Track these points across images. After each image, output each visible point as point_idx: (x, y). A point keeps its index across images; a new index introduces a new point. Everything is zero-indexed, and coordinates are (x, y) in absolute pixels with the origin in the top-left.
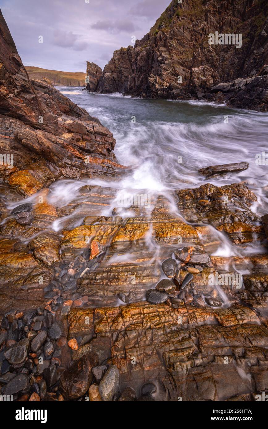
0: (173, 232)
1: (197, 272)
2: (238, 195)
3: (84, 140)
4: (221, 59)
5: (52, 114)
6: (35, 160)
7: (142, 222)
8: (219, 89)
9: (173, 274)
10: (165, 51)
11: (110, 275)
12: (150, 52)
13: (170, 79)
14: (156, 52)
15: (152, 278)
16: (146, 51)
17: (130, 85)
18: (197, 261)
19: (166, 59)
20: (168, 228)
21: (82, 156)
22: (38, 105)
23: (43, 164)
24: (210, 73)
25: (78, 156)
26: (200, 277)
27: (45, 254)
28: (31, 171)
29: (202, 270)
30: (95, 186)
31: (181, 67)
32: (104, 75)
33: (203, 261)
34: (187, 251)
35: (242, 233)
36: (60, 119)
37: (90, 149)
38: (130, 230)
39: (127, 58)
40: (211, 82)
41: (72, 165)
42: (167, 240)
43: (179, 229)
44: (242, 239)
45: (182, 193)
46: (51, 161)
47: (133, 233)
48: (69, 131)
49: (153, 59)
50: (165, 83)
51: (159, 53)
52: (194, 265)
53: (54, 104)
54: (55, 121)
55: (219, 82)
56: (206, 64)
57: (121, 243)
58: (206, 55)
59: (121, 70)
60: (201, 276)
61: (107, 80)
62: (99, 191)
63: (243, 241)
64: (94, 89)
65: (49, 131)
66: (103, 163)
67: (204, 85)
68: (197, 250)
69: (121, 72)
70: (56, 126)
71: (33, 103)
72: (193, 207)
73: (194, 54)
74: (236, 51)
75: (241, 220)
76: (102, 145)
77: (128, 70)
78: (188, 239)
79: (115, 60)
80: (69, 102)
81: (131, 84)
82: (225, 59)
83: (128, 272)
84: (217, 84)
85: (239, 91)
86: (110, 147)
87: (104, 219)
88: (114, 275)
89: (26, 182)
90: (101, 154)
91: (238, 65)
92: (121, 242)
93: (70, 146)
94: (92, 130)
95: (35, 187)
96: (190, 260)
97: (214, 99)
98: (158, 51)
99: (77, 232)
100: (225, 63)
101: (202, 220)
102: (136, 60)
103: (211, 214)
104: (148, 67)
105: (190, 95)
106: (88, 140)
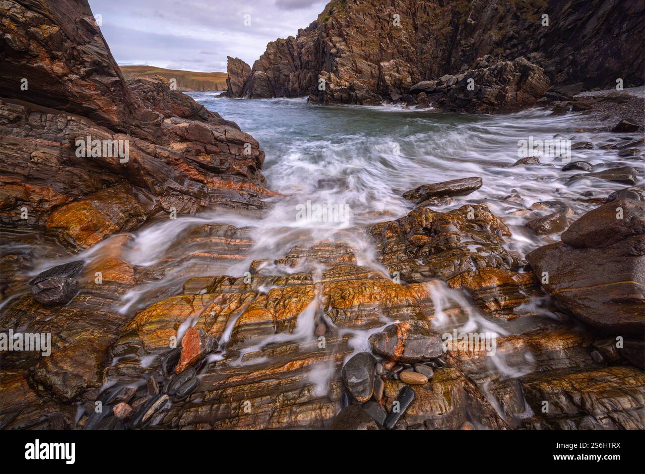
0: (363, 296)
1: (423, 380)
2: (476, 224)
3: (208, 152)
4: (419, 51)
5: (150, 110)
6: (109, 184)
7: (305, 281)
8: (420, 88)
9: (368, 393)
10: (340, 42)
11: (218, 408)
12: (319, 44)
13: (350, 77)
14: (327, 43)
15: (320, 408)
16: (314, 42)
17: (292, 86)
18: (418, 353)
19: (343, 51)
20: (354, 288)
21: (203, 179)
22: (125, 95)
23: (124, 190)
24: (405, 69)
25: (195, 177)
26: (429, 393)
27: (62, 368)
28: (97, 203)
29: (432, 375)
30: (219, 225)
31: (364, 61)
32: (253, 74)
33: (432, 353)
34: (396, 333)
35: (498, 288)
36: (168, 121)
37: (219, 167)
38: (277, 299)
39: (287, 51)
40: (409, 79)
41: (182, 192)
42: (352, 312)
43: (376, 288)
44: (500, 299)
45: (379, 228)
46: (141, 184)
47: (282, 303)
48: (183, 139)
49: (324, 52)
50: (344, 83)
51: (331, 44)
52: (412, 364)
53: (160, 100)
54: (155, 121)
55: (419, 81)
56: (398, 58)
57: (253, 327)
58: (397, 47)
59: (279, 68)
60: (432, 390)
61: (259, 80)
62: (229, 233)
63: (503, 303)
64: (237, 93)
65: (142, 137)
66: (241, 189)
67: (399, 85)
68: (416, 330)
69: (278, 70)
70: (157, 129)
71: (114, 91)
72: (400, 250)
73: (380, 45)
74: (437, 42)
75: (491, 265)
76: (240, 160)
77: (289, 67)
78: (395, 308)
79: (269, 54)
80: (191, 103)
81: (293, 84)
82: (424, 51)
83: (262, 396)
84: (417, 83)
85: (449, 90)
86: (254, 163)
87: (227, 282)
88: (227, 407)
89: (80, 221)
90: (239, 174)
91: (443, 59)
92: (255, 324)
93: (181, 161)
94: (223, 137)
95: (101, 230)
96: (403, 352)
97: (416, 102)
98: (331, 41)
99: (159, 311)
100: (425, 56)
101: (420, 270)
102: (300, 53)
103: (435, 258)
104: (318, 62)
105: (381, 97)
106: (215, 153)
